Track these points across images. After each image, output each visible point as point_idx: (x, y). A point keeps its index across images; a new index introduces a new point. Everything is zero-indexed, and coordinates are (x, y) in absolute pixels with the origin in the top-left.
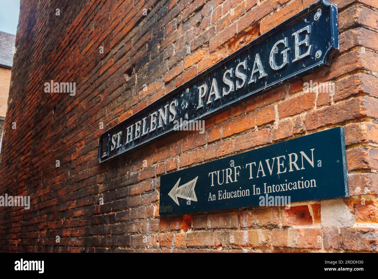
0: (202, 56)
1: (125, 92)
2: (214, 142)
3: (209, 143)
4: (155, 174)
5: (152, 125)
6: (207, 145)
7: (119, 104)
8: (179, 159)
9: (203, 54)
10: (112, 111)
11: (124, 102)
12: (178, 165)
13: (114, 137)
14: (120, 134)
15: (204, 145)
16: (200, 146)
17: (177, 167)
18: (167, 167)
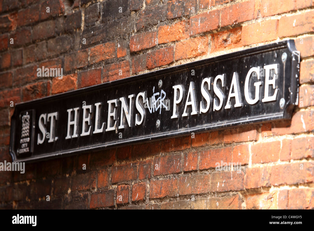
0: (180, 36)
1: (62, 34)
2: (190, 172)
3: (185, 172)
4: (115, 203)
5: (109, 119)
6: (183, 173)
7: (52, 54)
8: (148, 186)
9: (181, 32)
10: (36, 61)
11: (61, 54)
12: (147, 195)
13: (43, 119)
14: (54, 117)
15: (179, 173)
16: (175, 173)
17: (146, 198)
18: (132, 194)
